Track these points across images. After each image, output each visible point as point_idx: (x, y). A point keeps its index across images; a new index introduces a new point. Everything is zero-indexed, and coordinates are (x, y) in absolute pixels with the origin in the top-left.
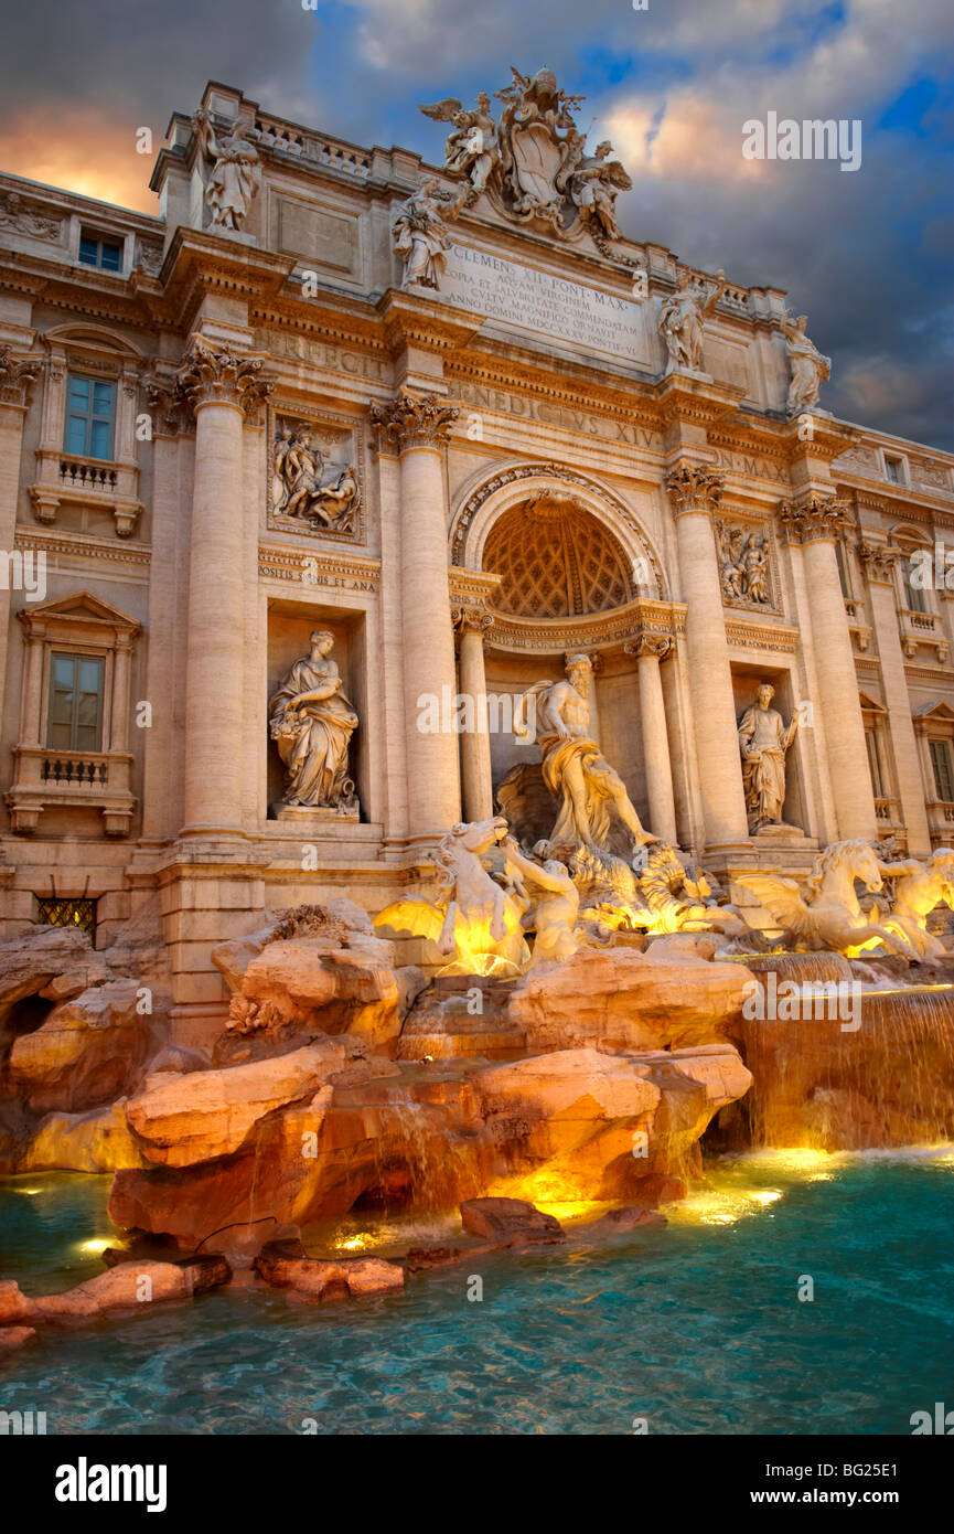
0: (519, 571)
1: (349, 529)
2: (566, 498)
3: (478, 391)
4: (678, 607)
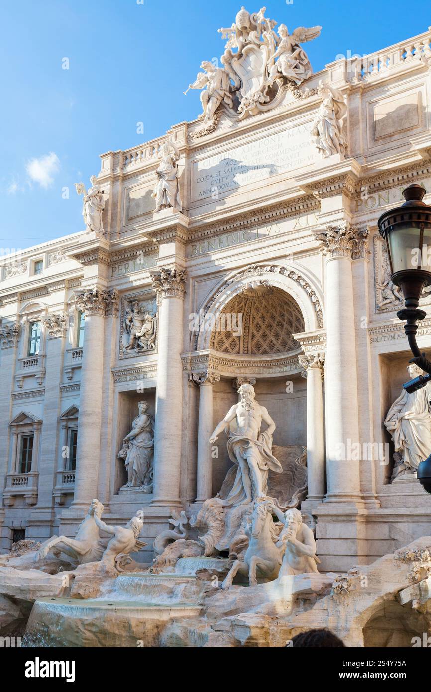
0: (280, 325)
1: (152, 347)
3: (209, 243)
4: (320, 332)
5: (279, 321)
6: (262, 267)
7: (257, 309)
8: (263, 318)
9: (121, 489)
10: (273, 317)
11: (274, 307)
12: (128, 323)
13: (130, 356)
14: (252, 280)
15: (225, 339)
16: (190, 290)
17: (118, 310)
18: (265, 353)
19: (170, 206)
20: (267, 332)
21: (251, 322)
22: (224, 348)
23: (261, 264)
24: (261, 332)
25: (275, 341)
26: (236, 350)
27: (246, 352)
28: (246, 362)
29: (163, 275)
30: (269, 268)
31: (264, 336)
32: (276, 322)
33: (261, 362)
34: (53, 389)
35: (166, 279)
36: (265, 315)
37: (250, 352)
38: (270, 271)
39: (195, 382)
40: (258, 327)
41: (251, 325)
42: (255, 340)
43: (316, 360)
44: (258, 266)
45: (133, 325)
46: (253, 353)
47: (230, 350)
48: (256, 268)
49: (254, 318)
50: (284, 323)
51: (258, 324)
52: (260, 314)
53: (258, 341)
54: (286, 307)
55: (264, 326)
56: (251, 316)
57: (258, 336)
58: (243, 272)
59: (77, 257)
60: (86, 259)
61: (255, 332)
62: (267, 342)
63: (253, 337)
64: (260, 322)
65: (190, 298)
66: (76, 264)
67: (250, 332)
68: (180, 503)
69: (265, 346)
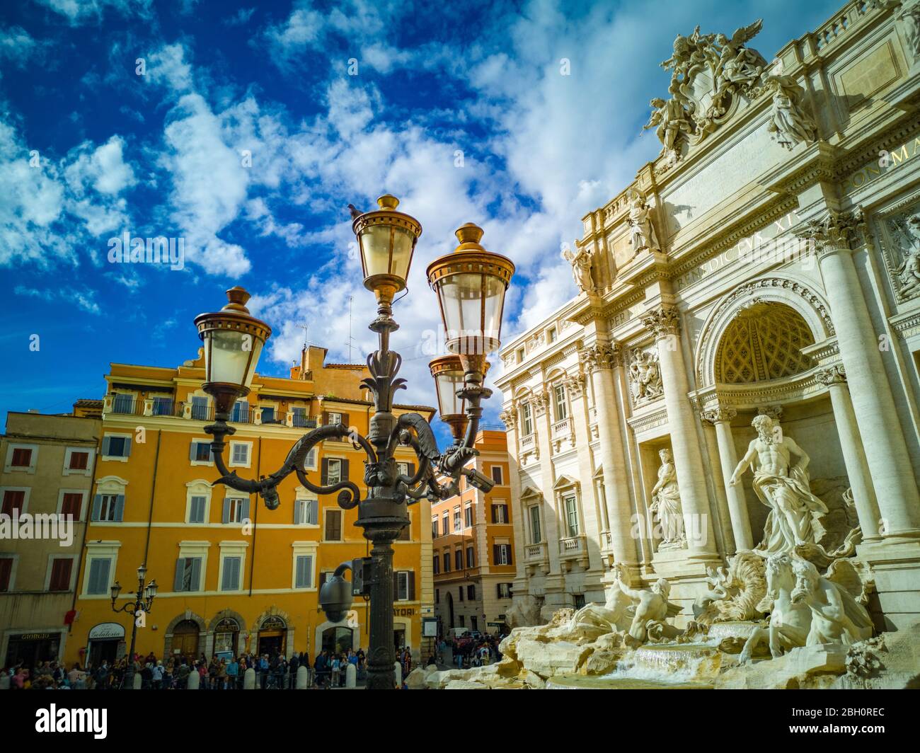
1: (660, 391)
2: (752, 303)
3: (693, 273)
4: (832, 341)
5: (793, 337)
6: (752, 284)
7: (764, 330)
8: (773, 337)
9: (660, 546)
10: (785, 334)
11: (782, 323)
12: (634, 372)
13: (642, 404)
14: (745, 301)
15: (734, 368)
16: (684, 327)
17: (623, 362)
18: (786, 374)
19: (646, 248)
20: (783, 351)
21: (761, 344)
22: (735, 378)
23: (750, 281)
24: (775, 353)
25: (795, 360)
26: (750, 378)
27: (763, 378)
28: (765, 389)
29: (652, 318)
30: (760, 283)
31: (781, 356)
32: (790, 338)
33: (782, 386)
34: (583, 449)
35: (657, 321)
36: (775, 333)
37: (768, 376)
38: (762, 286)
39: (709, 421)
40: (771, 347)
41: (761, 347)
42: (771, 363)
43: (834, 373)
44: (749, 284)
45: (639, 373)
46: (772, 378)
47: (744, 379)
48: (747, 286)
49: (762, 339)
50: (800, 337)
51: (770, 344)
52: (769, 334)
53: (775, 363)
54: (795, 319)
55: (777, 346)
56: (759, 338)
57: (773, 357)
58: (734, 294)
59: (575, 319)
60: (583, 319)
61: (769, 354)
62: (786, 361)
63: (768, 359)
64: (771, 342)
65: (685, 335)
66: (576, 327)
67: (763, 355)
68: (719, 558)
69: (784, 367)
